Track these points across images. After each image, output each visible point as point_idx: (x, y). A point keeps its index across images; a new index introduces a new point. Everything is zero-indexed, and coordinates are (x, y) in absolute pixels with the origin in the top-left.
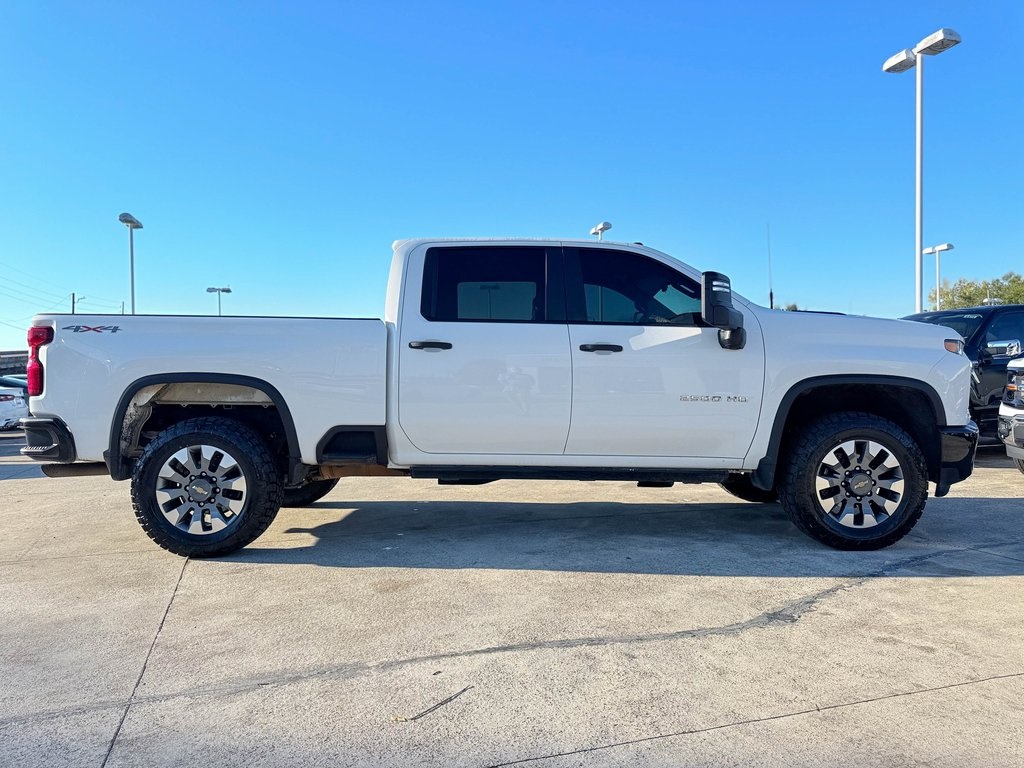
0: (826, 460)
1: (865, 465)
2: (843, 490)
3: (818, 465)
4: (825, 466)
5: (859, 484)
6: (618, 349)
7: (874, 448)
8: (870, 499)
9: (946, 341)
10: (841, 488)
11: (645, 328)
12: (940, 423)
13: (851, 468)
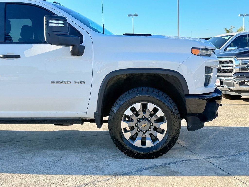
0: (126, 113)
1: (147, 115)
2: (136, 128)
3: (122, 116)
4: (126, 116)
5: (144, 125)
6: (18, 57)
7: (151, 107)
8: (150, 132)
9: (192, 48)
10: (135, 127)
11: (33, 45)
12: (185, 93)
13: (140, 117)
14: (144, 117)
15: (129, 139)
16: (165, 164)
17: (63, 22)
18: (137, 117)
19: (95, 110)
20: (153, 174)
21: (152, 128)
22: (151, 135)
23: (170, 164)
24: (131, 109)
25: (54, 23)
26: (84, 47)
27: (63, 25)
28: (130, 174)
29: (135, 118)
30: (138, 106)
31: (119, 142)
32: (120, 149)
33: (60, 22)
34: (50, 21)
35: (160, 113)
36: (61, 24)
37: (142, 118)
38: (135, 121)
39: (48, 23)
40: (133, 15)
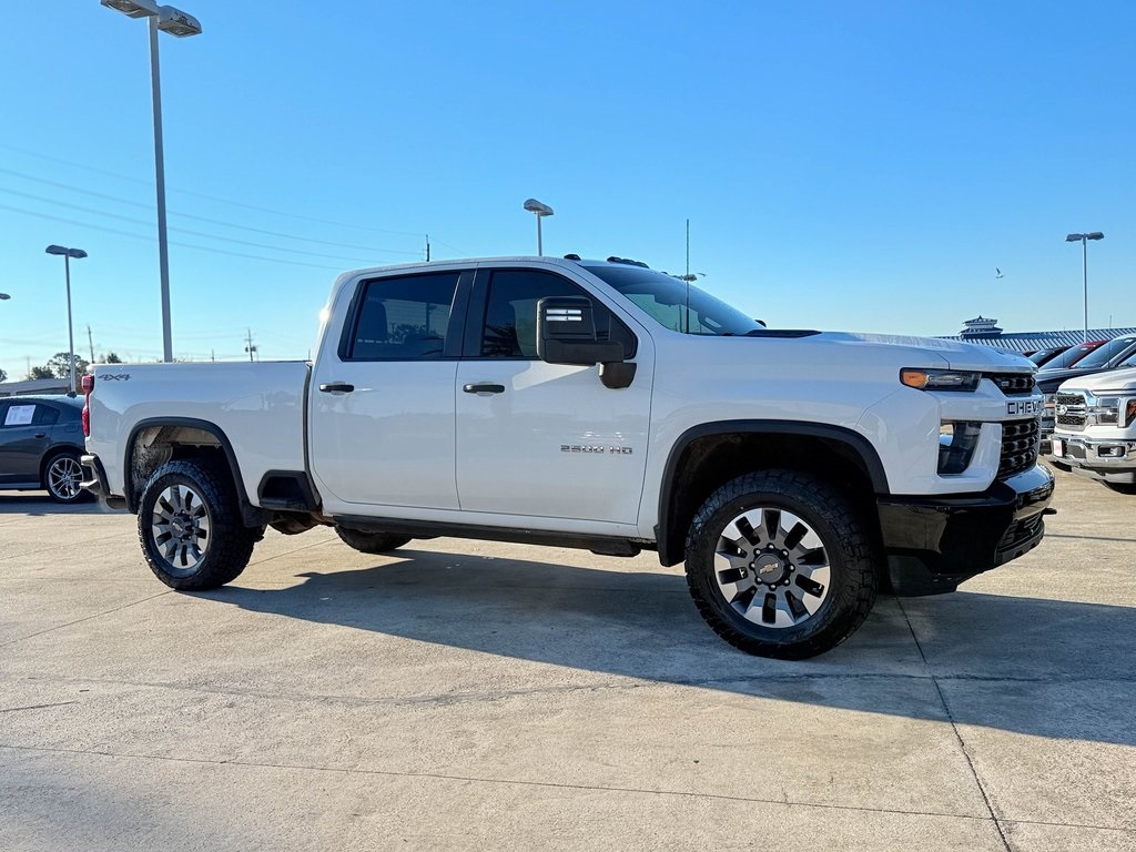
5: (765, 567)
14: (771, 547)
15: (733, 601)
16: (811, 676)
17: (579, 312)
18: (753, 545)
19: (655, 520)
20: (754, 692)
21: (793, 577)
22: (789, 595)
23: (823, 676)
24: (738, 524)
25: (559, 315)
26: (634, 366)
27: (580, 319)
28: (698, 683)
29: (748, 547)
30: (755, 517)
31: (708, 605)
32: (711, 623)
33: (570, 312)
34: (549, 311)
35: (811, 540)
36: (575, 315)
37: (767, 550)
38: (750, 557)
39: (543, 314)
40: (1087, 236)
